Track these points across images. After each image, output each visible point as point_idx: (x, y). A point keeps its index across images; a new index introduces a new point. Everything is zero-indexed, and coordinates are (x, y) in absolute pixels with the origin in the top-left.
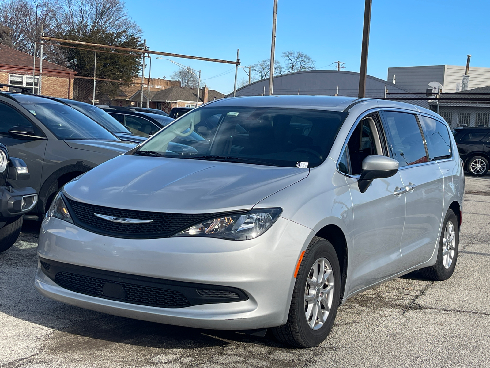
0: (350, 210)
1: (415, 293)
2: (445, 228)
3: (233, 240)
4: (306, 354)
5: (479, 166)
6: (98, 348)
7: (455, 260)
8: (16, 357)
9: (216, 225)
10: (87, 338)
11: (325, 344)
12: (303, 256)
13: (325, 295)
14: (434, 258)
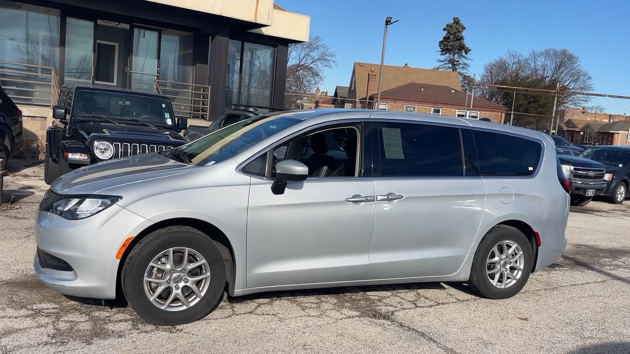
12: (130, 241)
13: (191, 282)
14: (463, 273)
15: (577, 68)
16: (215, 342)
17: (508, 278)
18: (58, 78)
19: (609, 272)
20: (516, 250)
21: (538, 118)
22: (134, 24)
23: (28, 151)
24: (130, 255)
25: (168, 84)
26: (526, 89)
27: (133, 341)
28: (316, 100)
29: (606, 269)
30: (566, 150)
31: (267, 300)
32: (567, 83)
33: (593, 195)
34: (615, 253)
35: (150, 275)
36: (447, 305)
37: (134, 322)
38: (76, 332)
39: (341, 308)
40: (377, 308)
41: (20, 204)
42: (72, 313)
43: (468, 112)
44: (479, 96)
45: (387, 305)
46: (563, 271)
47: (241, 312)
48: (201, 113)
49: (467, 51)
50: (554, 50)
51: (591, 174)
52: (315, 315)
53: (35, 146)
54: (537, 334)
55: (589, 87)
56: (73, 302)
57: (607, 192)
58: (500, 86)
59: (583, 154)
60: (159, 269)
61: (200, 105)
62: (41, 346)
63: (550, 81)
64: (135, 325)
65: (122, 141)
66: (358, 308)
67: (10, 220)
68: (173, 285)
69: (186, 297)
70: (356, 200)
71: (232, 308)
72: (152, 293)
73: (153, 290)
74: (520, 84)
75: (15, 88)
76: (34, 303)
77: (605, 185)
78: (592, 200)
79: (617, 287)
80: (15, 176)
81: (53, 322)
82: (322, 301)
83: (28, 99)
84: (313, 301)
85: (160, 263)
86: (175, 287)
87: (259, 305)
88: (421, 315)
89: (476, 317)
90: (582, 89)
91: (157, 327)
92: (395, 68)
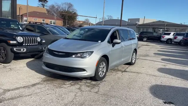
0: (110, 51)
1: (126, 68)
2: (133, 54)
3: (83, 58)
4: (99, 82)
5: (145, 39)
6: (54, 81)
7: (135, 61)
8: (36, 83)
9: (79, 55)
10: (52, 78)
11: (103, 80)
15: (74, 8)
49: (47, 2)
50: (67, 3)
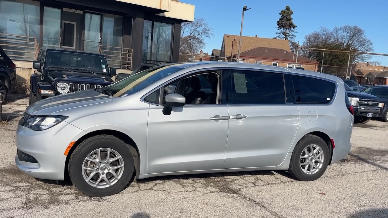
12: (73, 144)
13: (112, 170)
14: (285, 165)
15: (364, 38)
16: (125, 207)
17: (314, 168)
18: (38, 44)
19: (379, 164)
20: (319, 150)
21: (338, 69)
22: (85, 10)
23: (20, 89)
24: (73, 153)
25: (107, 48)
26: (330, 50)
27: (74, 207)
28: (200, 58)
29: (378, 163)
30: (355, 88)
31: (161, 182)
32: (357, 47)
33: (371, 117)
34: (383, 153)
35: (86, 165)
36: (274, 185)
37: (76, 195)
38: (39, 201)
39: (208, 186)
40: (230, 186)
41: (13, 121)
42: (38, 189)
43: (295, 65)
44: (302, 55)
45: (236, 184)
46: (350, 164)
47: (144, 189)
48: (127, 65)
49: (294, 27)
50: (349, 26)
51: (370, 103)
52: (190, 191)
53: (24, 86)
54: (331, 203)
55: (371, 49)
56: (39, 182)
57: (380, 114)
58: (314, 49)
59: (366, 91)
60: (91, 162)
61: (126, 61)
62: (17, 209)
63: (346, 46)
64: (77, 197)
65: (74, 82)
66: (218, 186)
67: (5, 131)
68: (100, 172)
69: (109, 179)
70: (217, 119)
71: (139, 186)
72: (87, 176)
73: (88, 175)
74: (327, 48)
75: (13, 50)
76: (15, 183)
77: (379, 110)
78: (371, 120)
79: (384, 174)
80: (11, 104)
81: (26, 195)
82: (196, 182)
83: (21, 57)
84: (190, 182)
85: (92, 158)
86: (102, 173)
87: (156, 184)
88: (258, 191)
89: (292, 192)
90: (367, 50)
91: (90, 198)
92: (249, 38)
